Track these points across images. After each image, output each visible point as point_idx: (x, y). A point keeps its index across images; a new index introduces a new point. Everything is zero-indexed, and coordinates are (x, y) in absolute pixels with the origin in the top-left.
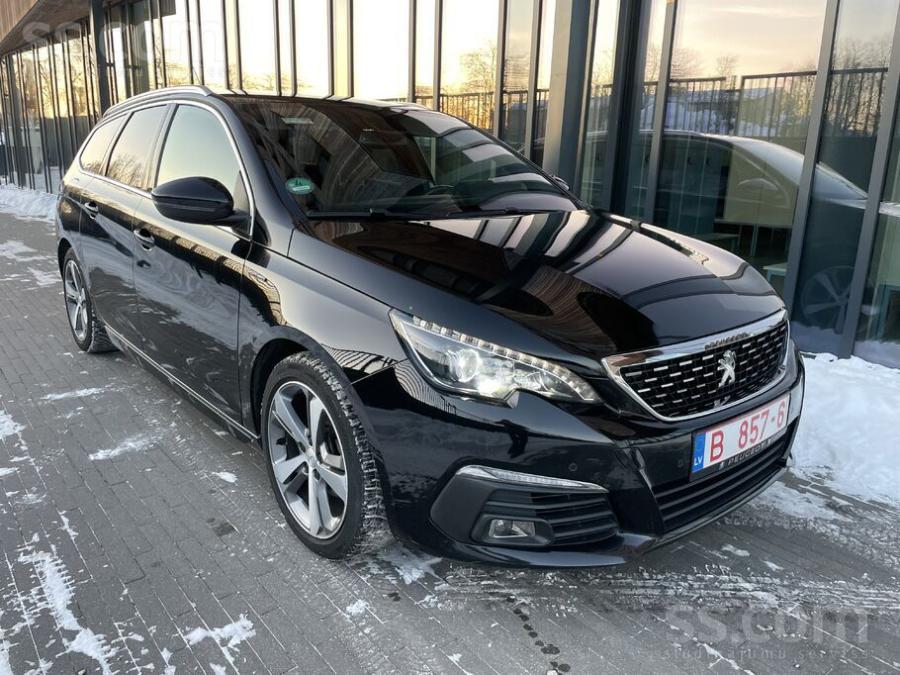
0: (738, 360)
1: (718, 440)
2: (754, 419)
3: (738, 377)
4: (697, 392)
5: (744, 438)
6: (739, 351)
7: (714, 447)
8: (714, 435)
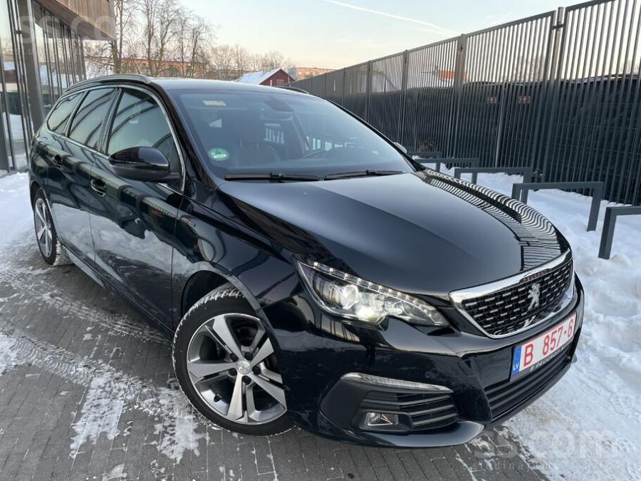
0: (541, 289)
1: (529, 350)
2: (553, 334)
3: (541, 302)
4: (514, 314)
5: (546, 347)
6: (542, 283)
7: (526, 355)
8: (527, 347)
